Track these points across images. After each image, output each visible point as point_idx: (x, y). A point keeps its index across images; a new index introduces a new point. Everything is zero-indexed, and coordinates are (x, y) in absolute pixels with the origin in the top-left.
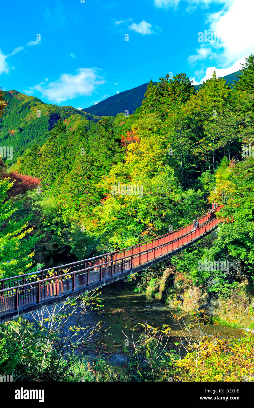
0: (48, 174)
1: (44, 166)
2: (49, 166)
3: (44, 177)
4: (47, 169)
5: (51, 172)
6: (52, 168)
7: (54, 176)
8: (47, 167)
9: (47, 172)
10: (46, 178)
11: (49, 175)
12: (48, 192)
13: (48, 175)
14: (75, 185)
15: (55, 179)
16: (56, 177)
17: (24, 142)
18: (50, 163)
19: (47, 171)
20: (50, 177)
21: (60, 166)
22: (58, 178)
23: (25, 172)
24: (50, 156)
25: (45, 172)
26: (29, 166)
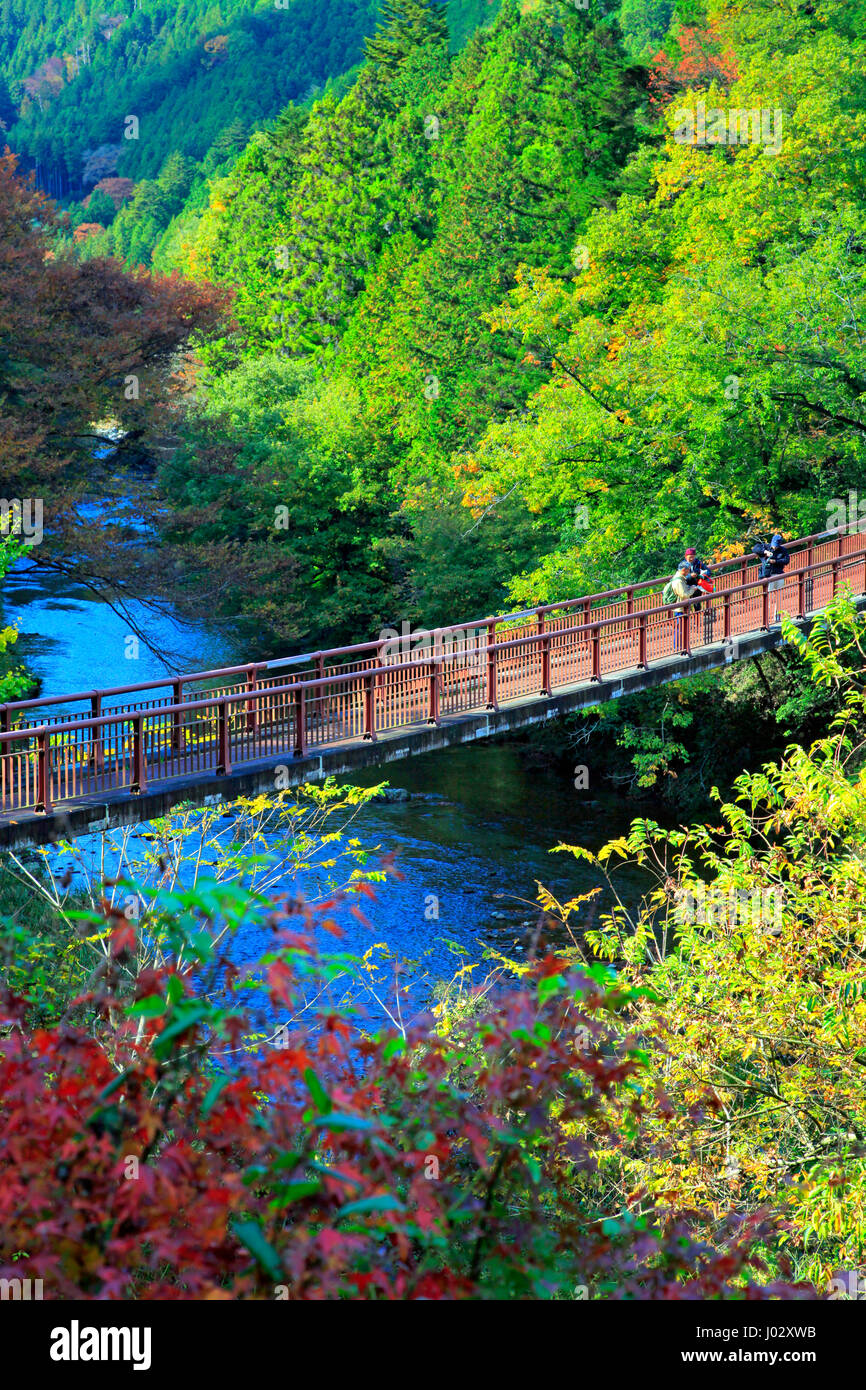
0: (326, 263)
1: (309, 221)
2: (331, 221)
3: (310, 282)
4: (321, 237)
5: (344, 255)
6: (347, 233)
7: (359, 274)
8: (322, 225)
9: (320, 252)
10: (320, 285)
11: (331, 267)
12: (329, 353)
13: (328, 270)
14: (443, 316)
15: (360, 286)
16: (369, 278)
17: (277, 93)
18: (337, 204)
19: (324, 247)
20: (336, 277)
21: (385, 223)
22: (375, 283)
23: (232, 256)
24: (338, 169)
25: (313, 255)
26: (254, 227)
